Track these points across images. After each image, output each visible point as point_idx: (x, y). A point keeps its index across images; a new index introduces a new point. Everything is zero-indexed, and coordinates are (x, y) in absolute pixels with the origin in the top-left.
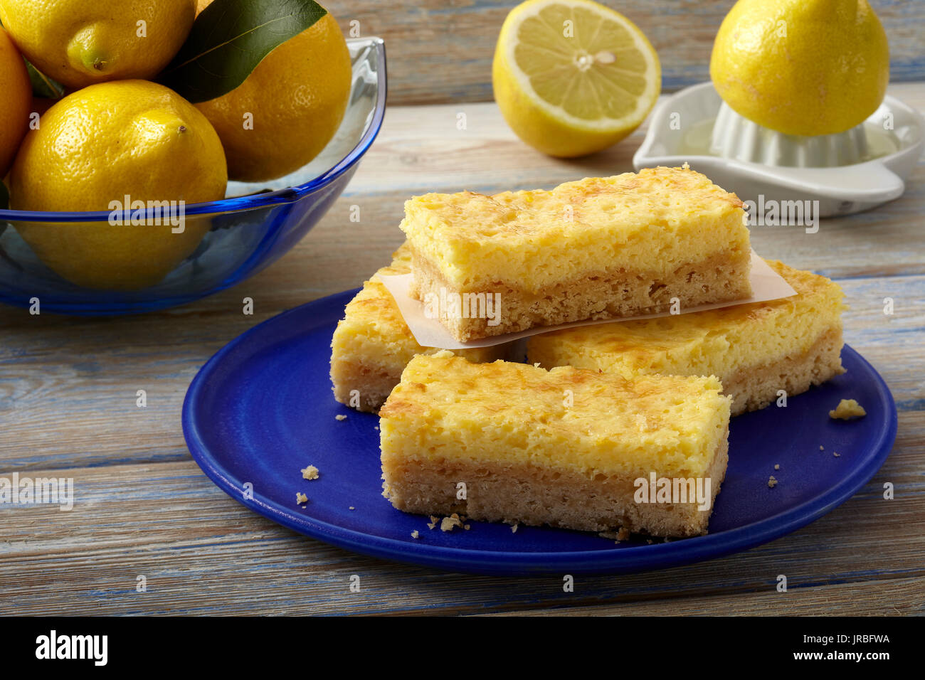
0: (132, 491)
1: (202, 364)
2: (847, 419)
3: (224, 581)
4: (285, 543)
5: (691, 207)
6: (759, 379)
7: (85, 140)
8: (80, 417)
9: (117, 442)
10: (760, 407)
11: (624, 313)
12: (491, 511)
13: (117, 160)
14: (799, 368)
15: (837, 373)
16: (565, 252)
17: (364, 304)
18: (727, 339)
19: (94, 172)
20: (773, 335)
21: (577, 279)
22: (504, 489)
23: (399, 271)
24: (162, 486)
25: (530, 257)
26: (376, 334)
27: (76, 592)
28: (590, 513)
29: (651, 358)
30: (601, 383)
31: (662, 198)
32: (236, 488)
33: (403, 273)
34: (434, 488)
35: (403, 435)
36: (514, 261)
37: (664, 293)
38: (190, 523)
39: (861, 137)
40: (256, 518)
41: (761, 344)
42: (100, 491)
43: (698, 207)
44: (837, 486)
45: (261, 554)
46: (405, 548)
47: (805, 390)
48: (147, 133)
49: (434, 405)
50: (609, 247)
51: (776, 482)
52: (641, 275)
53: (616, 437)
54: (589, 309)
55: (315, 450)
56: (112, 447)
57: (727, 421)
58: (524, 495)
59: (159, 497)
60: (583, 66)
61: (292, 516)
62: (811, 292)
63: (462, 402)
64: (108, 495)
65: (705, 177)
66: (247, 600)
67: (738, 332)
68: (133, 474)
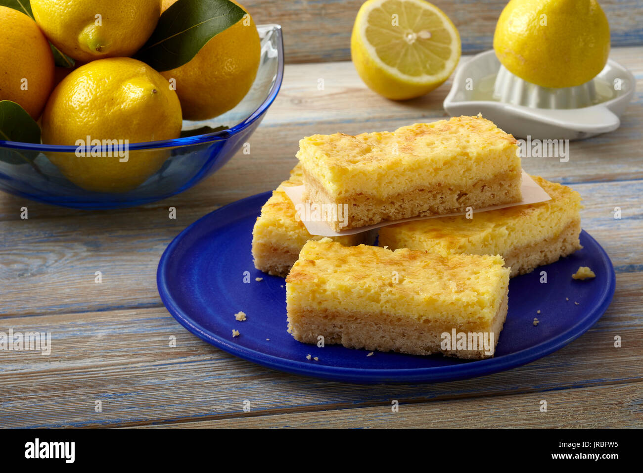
0: (126, 328)
1: (169, 242)
2: (583, 279)
3: (188, 387)
4: (225, 362)
5: (483, 144)
6: (527, 255)
7: (91, 98)
8: (90, 278)
9: (115, 295)
10: (528, 272)
11: (440, 212)
12: (356, 342)
13: (112, 111)
14: (553, 247)
15: (576, 250)
16: (403, 173)
17: (273, 207)
18: (507, 229)
19: (97, 119)
20: (536, 225)
21: (411, 190)
22: (365, 328)
23: (295, 183)
24: (145, 324)
25: (381, 177)
26: (281, 226)
27: (93, 395)
28: (420, 344)
29: (458, 242)
30: (427, 260)
31: (464, 137)
32: (194, 327)
33: (298, 185)
34: (320, 328)
35: (301, 294)
36: (370, 180)
37: (466, 199)
38: (164, 349)
39: (592, 89)
40: (206, 345)
41: (528, 232)
42: (106, 327)
43: (488, 144)
44: (577, 325)
45: (210, 369)
46: (303, 367)
47: (556, 261)
48: (131, 93)
49: (321, 274)
50: (431, 170)
51: (538, 322)
52: (452, 188)
53: (437, 295)
54: (418, 209)
55: (243, 301)
56: (112, 298)
57: (507, 284)
58: (378, 332)
59: (143, 331)
60: (410, 40)
61: (231, 345)
62: (560, 197)
63: (338, 273)
64: (110, 331)
65: (492, 123)
66: (202, 400)
67: (514, 225)
68: (126, 316)
